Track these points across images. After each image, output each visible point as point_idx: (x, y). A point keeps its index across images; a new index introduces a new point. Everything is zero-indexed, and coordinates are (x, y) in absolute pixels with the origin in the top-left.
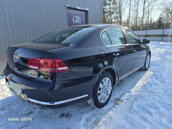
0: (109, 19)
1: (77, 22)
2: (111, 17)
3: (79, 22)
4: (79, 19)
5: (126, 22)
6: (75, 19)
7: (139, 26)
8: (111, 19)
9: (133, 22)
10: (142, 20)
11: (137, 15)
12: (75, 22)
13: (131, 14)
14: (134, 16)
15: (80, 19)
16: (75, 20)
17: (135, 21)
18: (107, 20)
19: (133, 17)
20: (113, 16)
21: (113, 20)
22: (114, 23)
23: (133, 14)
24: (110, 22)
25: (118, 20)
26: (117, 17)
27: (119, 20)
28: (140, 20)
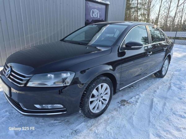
0: (135, 16)
1: (95, 17)
2: (137, 14)
3: (98, 16)
4: (97, 13)
5: (154, 21)
6: (93, 12)
7: (170, 26)
8: (137, 16)
9: (163, 22)
10: (174, 20)
11: (168, 13)
12: (92, 16)
13: (162, 12)
14: (165, 14)
15: (99, 13)
16: (93, 14)
17: (165, 21)
18: (133, 17)
19: (163, 15)
20: (139, 13)
21: (140, 18)
22: (140, 20)
23: (164, 12)
24: (136, 19)
25: (145, 17)
26: (144, 14)
27: (147, 17)
28: (171, 19)
